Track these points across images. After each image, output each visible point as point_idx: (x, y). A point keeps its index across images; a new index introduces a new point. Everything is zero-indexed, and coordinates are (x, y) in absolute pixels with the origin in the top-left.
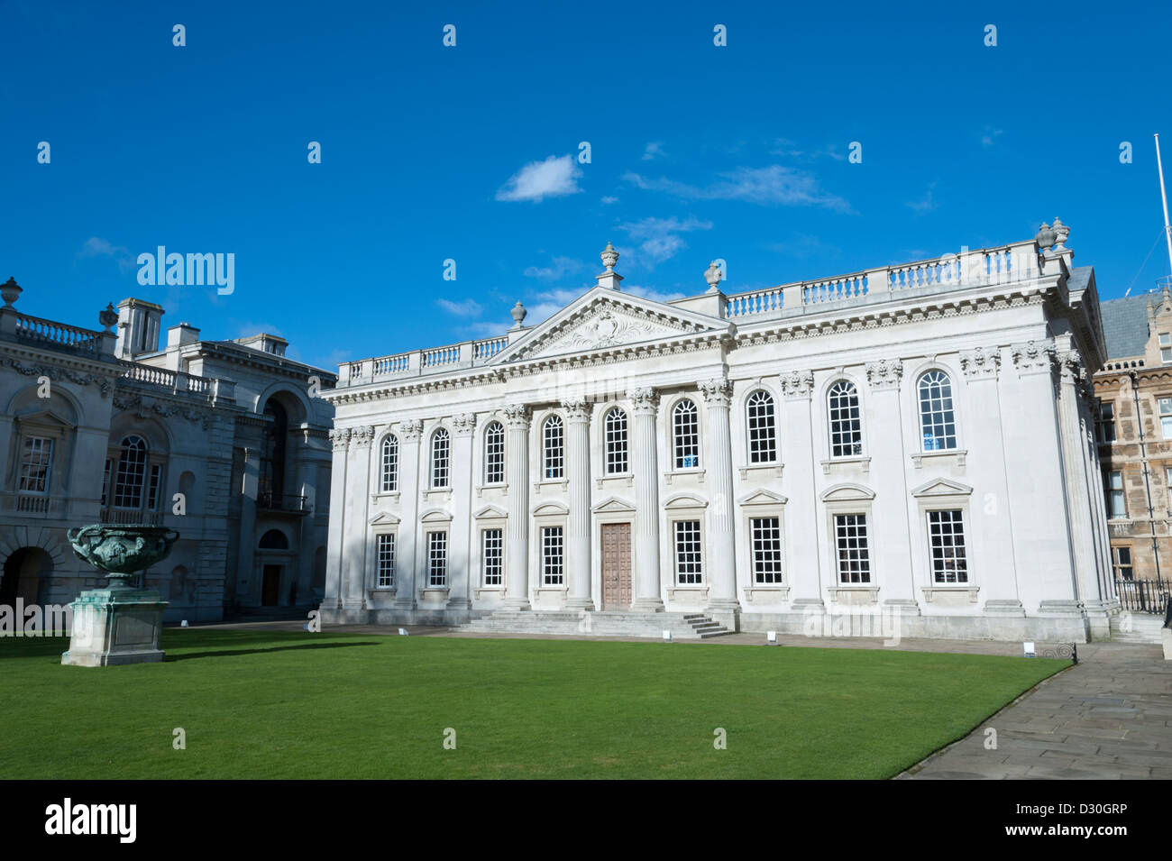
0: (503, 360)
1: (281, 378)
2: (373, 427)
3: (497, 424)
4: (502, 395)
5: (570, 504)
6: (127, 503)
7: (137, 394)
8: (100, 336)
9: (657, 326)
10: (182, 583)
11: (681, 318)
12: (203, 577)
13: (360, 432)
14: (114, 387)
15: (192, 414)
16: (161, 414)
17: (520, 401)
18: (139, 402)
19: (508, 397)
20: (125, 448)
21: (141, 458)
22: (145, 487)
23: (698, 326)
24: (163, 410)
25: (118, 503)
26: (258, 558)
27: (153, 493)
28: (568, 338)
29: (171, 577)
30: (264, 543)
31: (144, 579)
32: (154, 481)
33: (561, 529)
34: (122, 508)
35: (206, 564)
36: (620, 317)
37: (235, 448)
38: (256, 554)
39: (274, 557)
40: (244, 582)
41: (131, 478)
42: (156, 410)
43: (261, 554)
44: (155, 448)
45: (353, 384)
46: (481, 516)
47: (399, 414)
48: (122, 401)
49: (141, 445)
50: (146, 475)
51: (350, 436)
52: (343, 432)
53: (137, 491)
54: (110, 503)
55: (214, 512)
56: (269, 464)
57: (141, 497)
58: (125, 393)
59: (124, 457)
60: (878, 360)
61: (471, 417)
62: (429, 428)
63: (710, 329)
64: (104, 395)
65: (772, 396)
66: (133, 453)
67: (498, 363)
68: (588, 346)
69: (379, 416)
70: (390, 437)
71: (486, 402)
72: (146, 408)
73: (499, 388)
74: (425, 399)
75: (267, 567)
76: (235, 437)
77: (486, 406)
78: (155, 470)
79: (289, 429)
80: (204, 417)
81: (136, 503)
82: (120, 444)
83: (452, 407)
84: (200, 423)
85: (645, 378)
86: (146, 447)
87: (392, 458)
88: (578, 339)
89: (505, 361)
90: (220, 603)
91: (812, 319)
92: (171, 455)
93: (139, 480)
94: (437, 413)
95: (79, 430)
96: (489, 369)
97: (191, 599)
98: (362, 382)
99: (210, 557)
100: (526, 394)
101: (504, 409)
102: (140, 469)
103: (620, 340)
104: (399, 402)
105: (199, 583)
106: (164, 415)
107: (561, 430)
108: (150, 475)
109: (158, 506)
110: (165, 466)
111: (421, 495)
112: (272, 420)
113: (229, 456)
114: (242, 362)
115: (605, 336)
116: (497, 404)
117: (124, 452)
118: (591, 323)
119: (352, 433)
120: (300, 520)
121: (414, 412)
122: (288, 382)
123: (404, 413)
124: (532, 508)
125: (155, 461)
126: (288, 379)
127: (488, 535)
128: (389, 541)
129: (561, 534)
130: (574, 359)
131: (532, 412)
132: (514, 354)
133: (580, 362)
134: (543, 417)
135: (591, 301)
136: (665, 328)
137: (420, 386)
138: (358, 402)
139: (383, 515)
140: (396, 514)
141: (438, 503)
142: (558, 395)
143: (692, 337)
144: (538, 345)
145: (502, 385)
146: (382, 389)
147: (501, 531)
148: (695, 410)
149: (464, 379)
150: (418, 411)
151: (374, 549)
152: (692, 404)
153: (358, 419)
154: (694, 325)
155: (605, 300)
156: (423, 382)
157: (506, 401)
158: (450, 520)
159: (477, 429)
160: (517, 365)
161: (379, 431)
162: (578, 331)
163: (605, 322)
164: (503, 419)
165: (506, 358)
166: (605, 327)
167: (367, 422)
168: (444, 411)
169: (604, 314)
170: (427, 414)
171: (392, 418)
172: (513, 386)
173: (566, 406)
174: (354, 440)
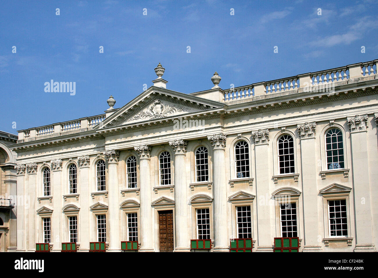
3: (102, 161)
4: (103, 145)
5: (141, 201)
11: (198, 103)
17: (112, 148)
19: (106, 146)
23: (208, 107)
28: (138, 115)
33: (136, 214)
36: (165, 103)
45: (25, 141)
47: (50, 156)
51: (25, 169)
52: (22, 166)
60: (304, 123)
61: (87, 157)
62: (66, 164)
63: (214, 107)
65: (248, 143)
67: (100, 128)
68: (148, 118)
69: (40, 158)
70: (47, 168)
71: (95, 150)
74: (63, 149)
83: (78, 152)
85: (179, 135)
87: (48, 179)
88: (143, 115)
89: (104, 128)
91: (269, 102)
94: (70, 155)
98: (31, 141)
100: (116, 145)
101: (104, 153)
103: (165, 115)
104: (50, 151)
111: (63, 198)
115: (157, 113)
116: (101, 150)
118: (150, 106)
120: (9, 212)
121: (58, 155)
123: (53, 156)
127: (99, 218)
128: (48, 221)
129: (136, 216)
130: (141, 126)
131: (119, 154)
132: (109, 124)
133: (144, 128)
134: (126, 156)
135: (149, 94)
136: (189, 108)
137: (60, 142)
138: (28, 151)
139: (44, 208)
140: (50, 208)
141: (72, 202)
142: (132, 145)
143: (204, 113)
144: (122, 119)
145: (103, 140)
146: (40, 144)
147: (105, 216)
148: (207, 151)
149: (83, 138)
150: (61, 155)
151: (40, 225)
152: (205, 148)
153: (30, 159)
154: (205, 106)
155: (157, 94)
156: (62, 140)
157: (106, 149)
158: (79, 211)
159: (91, 164)
160: (110, 129)
161: (40, 166)
162: (143, 111)
163: (157, 106)
164: (105, 158)
165: (104, 126)
166: (157, 108)
167: (34, 161)
168: (74, 154)
169: (156, 101)
170: (65, 156)
171: (47, 159)
172: (109, 140)
173: (137, 150)
174: (27, 170)
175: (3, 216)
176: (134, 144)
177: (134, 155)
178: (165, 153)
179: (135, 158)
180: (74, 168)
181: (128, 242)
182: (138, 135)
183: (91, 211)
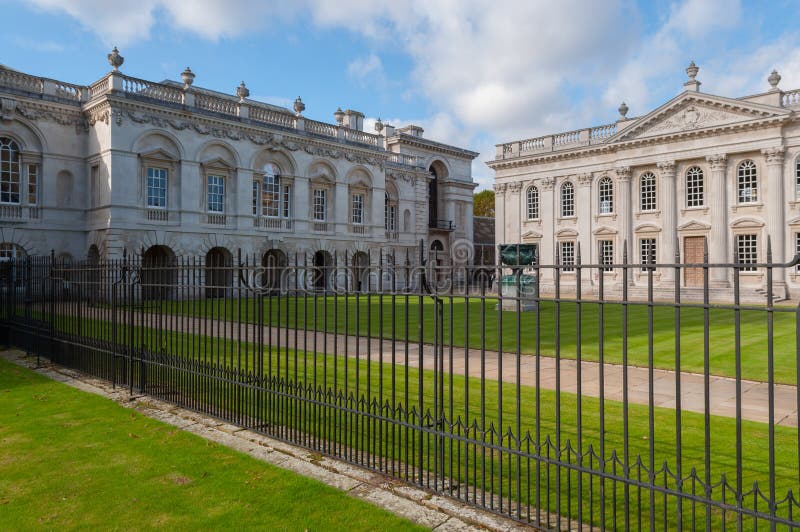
0: (616, 139)
2: (522, 182)
3: (608, 179)
4: (613, 161)
5: (662, 226)
8: (377, 137)
9: (731, 114)
11: (751, 109)
13: (513, 185)
14: (385, 165)
15: (407, 177)
17: (627, 164)
19: (617, 162)
22: (389, 218)
23: (765, 114)
24: (395, 176)
27: (392, 221)
28: (662, 125)
30: (433, 248)
32: (392, 215)
33: (653, 240)
36: (702, 110)
38: (430, 253)
39: (438, 255)
42: (392, 176)
43: (433, 253)
45: (506, 157)
46: (598, 233)
47: (539, 174)
50: (389, 212)
51: (506, 188)
55: (420, 231)
57: (388, 224)
61: (590, 174)
62: (560, 182)
63: (774, 115)
64: (382, 170)
67: (612, 142)
70: (534, 188)
71: (599, 166)
72: (389, 175)
73: (611, 157)
74: (557, 165)
77: (600, 168)
78: (393, 209)
80: (412, 179)
83: (576, 169)
84: (410, 182)
85: (721, 148)
86: (388, 196)
88: (670, 125)
92: (399, 201)
93: (386, 214)
94: (565, 173)
95: (373, 189)
96: (603, 146)
98: (513, 156)
100: (632, 160)
103: (702, 125)
104: (539, 168)
107: (653, 181)
109: (395, 229)
110: (397, 207)
111: (556, 221)
113: (425, 200)
116: (609, 166)
119: (507, 185)
120: (449, 234)
122: (438, 155)
123: (544, 173)
124: (634, 227)
125: (392, 204)
127: (602, 244)
129: (654, 243)
130: (669, 138)
131: (634, 171)
132: (624, 136)
133: (673, 139)
134: (640, 174)
135: (681, 100)
136: (739, 116)
138: (511, 168)
139: (531, 233)
140: (539, 232)
142: (656, 160)
143: (760, 121)
144: (640, 130)
145: (613, 155)
146: (528, 159)
147: (611, 242)
148: (755, 166)
150: (553, 172)
152: (753, 163)
153: (511, 177)
154: (761, 113)
155: (692, 99)
156: (556, 155)
157: (616, 165)
158: (577, 235)
159: (593, 182)
160: (626, 143)
161: (525, 184)
162: (670, 119)
163: (691, 113)
164: (612, 175)
165: (619, 138)
166: (690, 117)
167: (517, 179)
168: (571, 172)
169: (689, 108)
170: (558, 174)
171: (535, 177)
172: (622, 154)
173: (661, 167)
174: (509, 191)
175: (442, 240)
177: (652, 171)
178: (695, 168)
179: (652, 175)
180: (569, 188)
182: (662, 148)
183: (593, 237)
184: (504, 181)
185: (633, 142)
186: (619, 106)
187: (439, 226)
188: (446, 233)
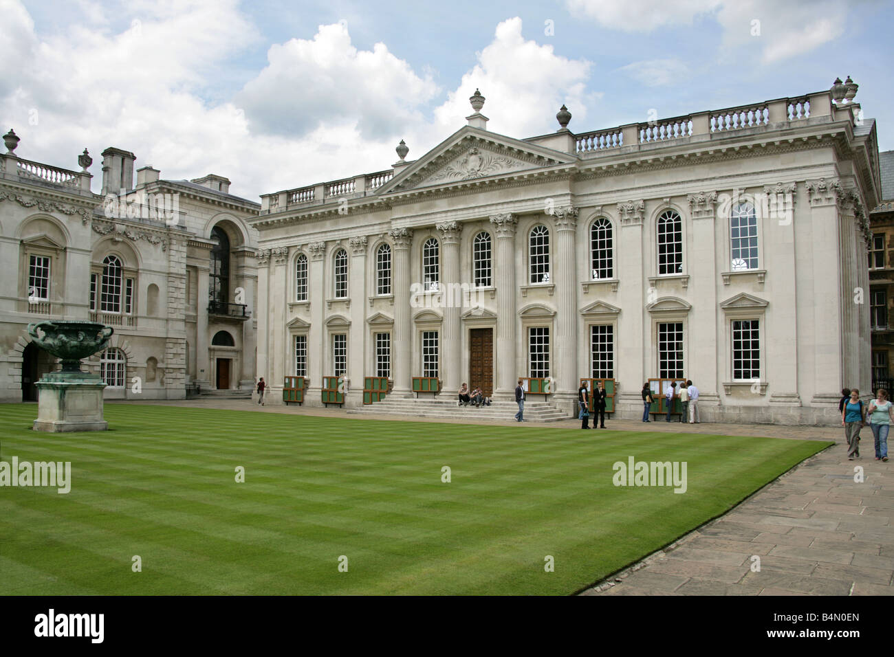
0: (389, 190)
1: (223, 210)
2: (288, 247)
3: (386, 246)
4: (389, 220)
5: (444, 312)
6: (110, 309)
7: (111, 223)
8: (79, 176)
9: (516, 161)
10: (155, 370)
11: (537, 154)
12: (169, 366)
13: (278, 251)
14: (91, 217)
15: (153, 239)
16: (130, 238)
17: (402, 225)
18: (114, 229)
19: (393, 222)
20: (105, 265)
21: (118, 274)
22: (123, 295)
23: (550, 161)
24: (132, 235)
25: (104, 308)
26: (212, 353)
27: (128, 300)
28: (443, 172)
29: (146, 365)
30: (215, 342)
31: (127, 367)
32: (129, 291)
33: (437, 333)
34: (106, 312)
35: (171, 356)
36: (486, 154)
37: (187, 266)
38: (210, 350)
39: (224, 352)
40: (202, 371)
41: (111, 288)
42: (127, 235)
43: (214, 350)
44: (127, 265)
45: (272, 212)
46: (374, 322)
47: (308, 237)
48: (101, 228)
49: (118, 263)
50: (123, 286)
51: (270, 256)
52: (266, 252)
53: (117, 299)
54: (98, 308)
55: (174, 316)
56: (218, 280)
57: (120, 304)
58: (103, 221)
59: (105, 272)
60: (698, 192)
61: (364, 239)
62: (331, 249)
63: (560, 163)
64: (84, 223)
65: (611, 221)
66: (112, 269)
67: (384, 193)
68: (459, 178)
69: (292, 240)
70: (303, 257)
71: (376, 227)
72: (119, 234)
73: (386, 215)
74: (328, 224)
75: (218, 360)
76: (188, 257)
77: (376, 230)
78: (129, 283)
79: (230, 251)
80: (163, 241)
81: (117, 309)
82: (102, 262)
83: (349, 231)
84: (161, 245)
85: (506, 206)
86: (122, 265)
87: (303, 273)
88: (451, 172)
89: (390, 191)
90: (183, 386)
91: (645, 155)
92: (140, 271)
93: (118, 290)
94: (338, 236)
95: (68, 250)
96: (377, 199)
97: (162, 383)
98: (279, 211)
99: (174, 351)
100: (408, 220)
101: (390, 233)
102: (118, 282)
103: (485, 173)
104: (308, 228)
105: (167, 371)
106: (133, 239)
107: (437, 250)
108: (126, 287)
109: (133, 311)
110: (136, 279)
111: (326, 304)
112: (217, 244)
113: (184, 272)
114: (192, 197)
115: (473, 169)
116: (385, 228)
117: (106, 269)
118: (462, 158)
119: (273, 252)
120: (242, 324)
121: (320, 235)
122: (227, 213)
123: (312, 236)
124: (413, 314)
125: (128, 275)
126: (228, 211)
127: (379, 338)
128: (303, 341)
129: (437, 337)
130: (447, 189)
131: (413, 235)
132: (398, 186)
133: (452, 192)
134: (422, 239)
135: (461, 139)
136: (522, 162)
137: (323, 213)
138: (276, 228)
139: (297, 320)
140: (307, 320)
141: (339, 311)
142: (433, 220)
143: (545, 171)
144: (418, 177)
145: (389, 212)
146: (293, 216)
147: (389, 334)
148: (547, 233)
149: (358, 207)
150: (323, 235)
151: (292, 347)
152: (545, 229)
153: (277, 241)
154: (547, 160)
155: (473, 138)
156: (325, 210)
157: (393, 226)
158: (349, 325)
159: (370, 249)
160: (400, 195)
161: (293, 251)
162: (451, 165)
163: (473, 157)
164: (390, 241)
165: (392, 188)
166: (473, 162)
167: (283, 244)
168: (343, 235)
169: (472, 151)
170: (329, 237)
171: (303, 240)
172: (398, 212)
173: (441, 230)
174: (274, 259)
175: (233, 332)
176: (436, 220)
177: (435, 236)
178: (483, 234)
179: (436, 241)
180: (342, 257)
181: (422, 379)
182: (442, 204)
183: (368, 327)
184: (268, 246)
185: (408, 193)
186: (398, 145)
187: (230, 313)
188: (239, 322)
